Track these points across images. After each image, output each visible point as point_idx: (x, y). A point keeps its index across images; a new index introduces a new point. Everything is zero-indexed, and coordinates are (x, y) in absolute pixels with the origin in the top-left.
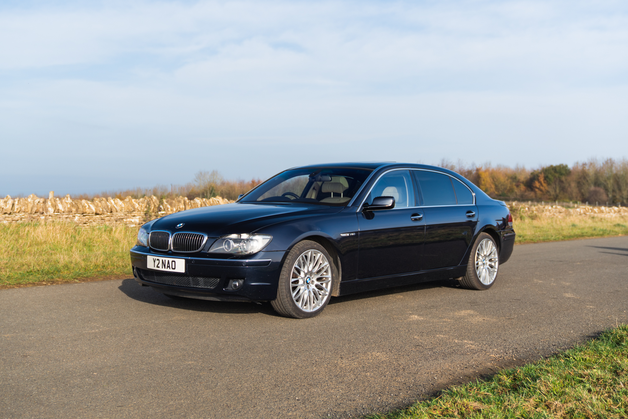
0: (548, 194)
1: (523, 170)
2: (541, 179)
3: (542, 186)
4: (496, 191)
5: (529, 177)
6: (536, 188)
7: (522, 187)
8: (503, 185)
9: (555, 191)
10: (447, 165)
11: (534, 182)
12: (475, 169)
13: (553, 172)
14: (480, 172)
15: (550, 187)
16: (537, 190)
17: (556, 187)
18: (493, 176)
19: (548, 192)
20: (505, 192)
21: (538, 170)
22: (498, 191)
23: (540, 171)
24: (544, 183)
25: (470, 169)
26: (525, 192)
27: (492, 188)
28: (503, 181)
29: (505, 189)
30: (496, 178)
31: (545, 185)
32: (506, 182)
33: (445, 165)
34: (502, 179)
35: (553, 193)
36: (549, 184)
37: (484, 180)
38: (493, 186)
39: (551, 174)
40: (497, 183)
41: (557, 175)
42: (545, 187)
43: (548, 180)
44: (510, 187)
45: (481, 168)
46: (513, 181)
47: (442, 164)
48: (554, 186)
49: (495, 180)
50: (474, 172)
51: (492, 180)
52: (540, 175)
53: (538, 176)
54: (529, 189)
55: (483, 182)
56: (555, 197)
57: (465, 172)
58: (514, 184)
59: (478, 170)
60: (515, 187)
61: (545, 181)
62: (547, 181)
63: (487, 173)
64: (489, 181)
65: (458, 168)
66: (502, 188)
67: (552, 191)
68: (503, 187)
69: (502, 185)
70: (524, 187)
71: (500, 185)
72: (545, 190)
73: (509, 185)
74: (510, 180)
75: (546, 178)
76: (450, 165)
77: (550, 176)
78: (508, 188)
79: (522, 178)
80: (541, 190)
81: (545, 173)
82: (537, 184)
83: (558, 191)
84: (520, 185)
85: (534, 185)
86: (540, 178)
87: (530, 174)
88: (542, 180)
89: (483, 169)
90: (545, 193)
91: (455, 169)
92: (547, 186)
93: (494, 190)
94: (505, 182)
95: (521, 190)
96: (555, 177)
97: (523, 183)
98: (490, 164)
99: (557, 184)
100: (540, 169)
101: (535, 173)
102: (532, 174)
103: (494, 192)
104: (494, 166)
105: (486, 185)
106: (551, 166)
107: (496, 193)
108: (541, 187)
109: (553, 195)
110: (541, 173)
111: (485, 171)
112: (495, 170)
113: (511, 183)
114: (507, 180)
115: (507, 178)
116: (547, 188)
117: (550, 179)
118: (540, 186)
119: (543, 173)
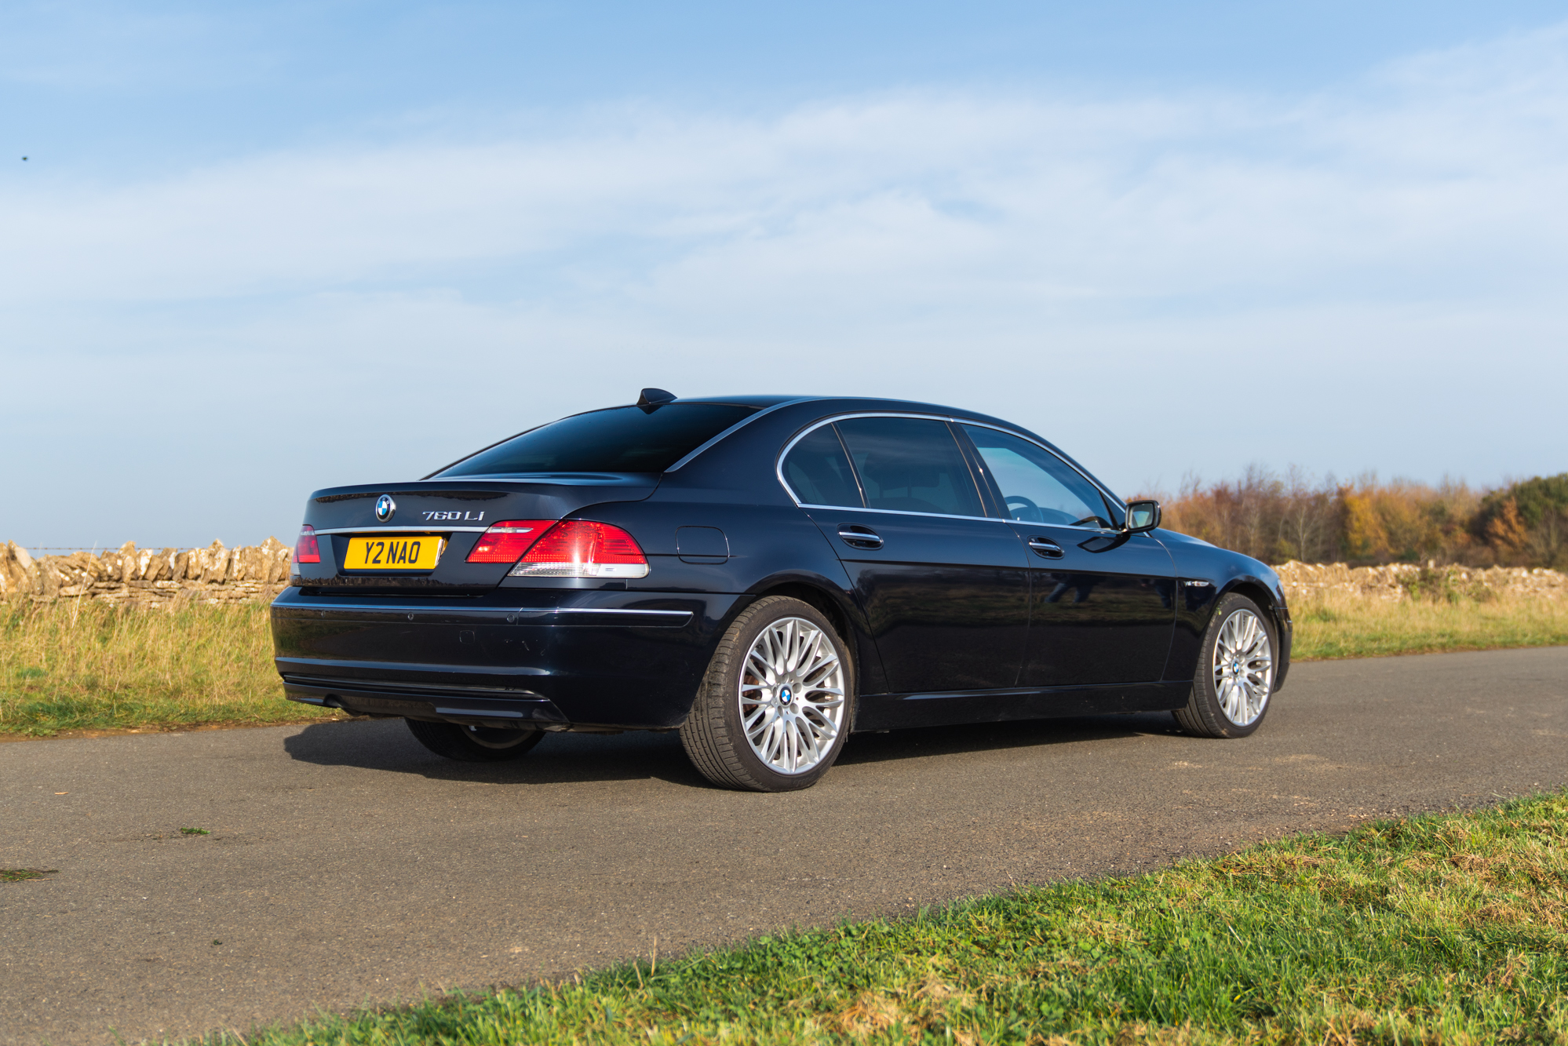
0: (1529, 551)
1: (1462, 490)
2: (1509, 512)
3: (1514, 532)
4: (1391, 545)
5: (1477, 510)
6: (1497, 535)
7: (1461, 536)
8: (1410, 531)
9: (1548, 544)
10: (1261, 482)
11: (1492, 521)
12: (1335, 489)
13: (1539, 494)
14: (1349, 498)
15: (1533, 532)
16: (1499, 542)
17: (1549, 535)
18: (1383, 507)
19: (1528, 546)
20: (1415, 549)
21: (1501, 490)
22: (1397, 548)
23: (1505, 493)
24: (1519, 523)
25: (1322, 490)
26: (1468, 547)
27: (1380, 538)
28: (1409, 520)
29: (1417, 540)
30: (1389, 514)
31: (1519, 528)
32: (1418, 523)
33: (1255, 481)
34: (1407, 515)
35: (1540, 549)
36: (1530, 527)
37: (1358, 519)
38: (1383, 534)
39: (1535, 499)
40: (1393, 526)
41: (1551, 502)
42: (1520, 533)
43: (1528, 516)
44: (1427, 536)
45: (1352, 487)
46: (1436, 521)
47: (1249, 479)
48: (1545, 531)
49: (1388, 518)
50: (1334, 498)
51: (1379, 518)
52: (1507, 503)
53: (1501, 506)
54: (1480, 541)
55: (1356, 525)
56: (1548, 559)
57: (1308, 500)
58: (1438, 526)
59: (1341, 493)
60: (1441, 536)
61: (1521, 519)
62: (1526, 519)
63: (1367, 500)
64: (1373, 521)
65: (1290, 488)
66: (1405, 539)
67: (1540, 545)
68: (1408, 536)
69: (1405, 531)
70: (1465, 536)
71: (1400, 532)
72: (1521, 541)
73: (1425, 531)
74: (1427, 518)
75: (1522, 511)
76: (1268, 482)
77: (1532, 505)
78: (1423, 538)
79: (1461, 511)
80: (1510, 543)
81: (1518, 498)
82: (1499, 527)
83: (1554, 545)
84: (1455, 530)
85: (1491, 530)
86: (1505, 511)
87: (1479, 501)
88: (1511, 515)
89: (1357, 489)
90: (1520, 550)
91: (1283, 490)
92: (1526, 531)
93: (1387, 545)
94: (1413, 522)
95: (1456, 543)
96: (1546, 507)
97: (1462, 524)
98: (1374, 477)
99: (1552, 525)
100: (1507, 487)
101: (1494, 499)
102: (1485, 500)
103: (1387, 550)
104: (1384, 480)
105: (1364, 532)
106: (1536, 479)
107: (1392, 551)
108: (1510, 535)
109: (1543, 555)
110: (1508, 498)
111: (1362, 497)
112: (1387, 491)
113: (1429, 525)
114: (1421, 517)
115: (1418, 512)
116: (1525, 537)
117: (1533, 514)
118: (1506, 532)
119: (1513, 498)
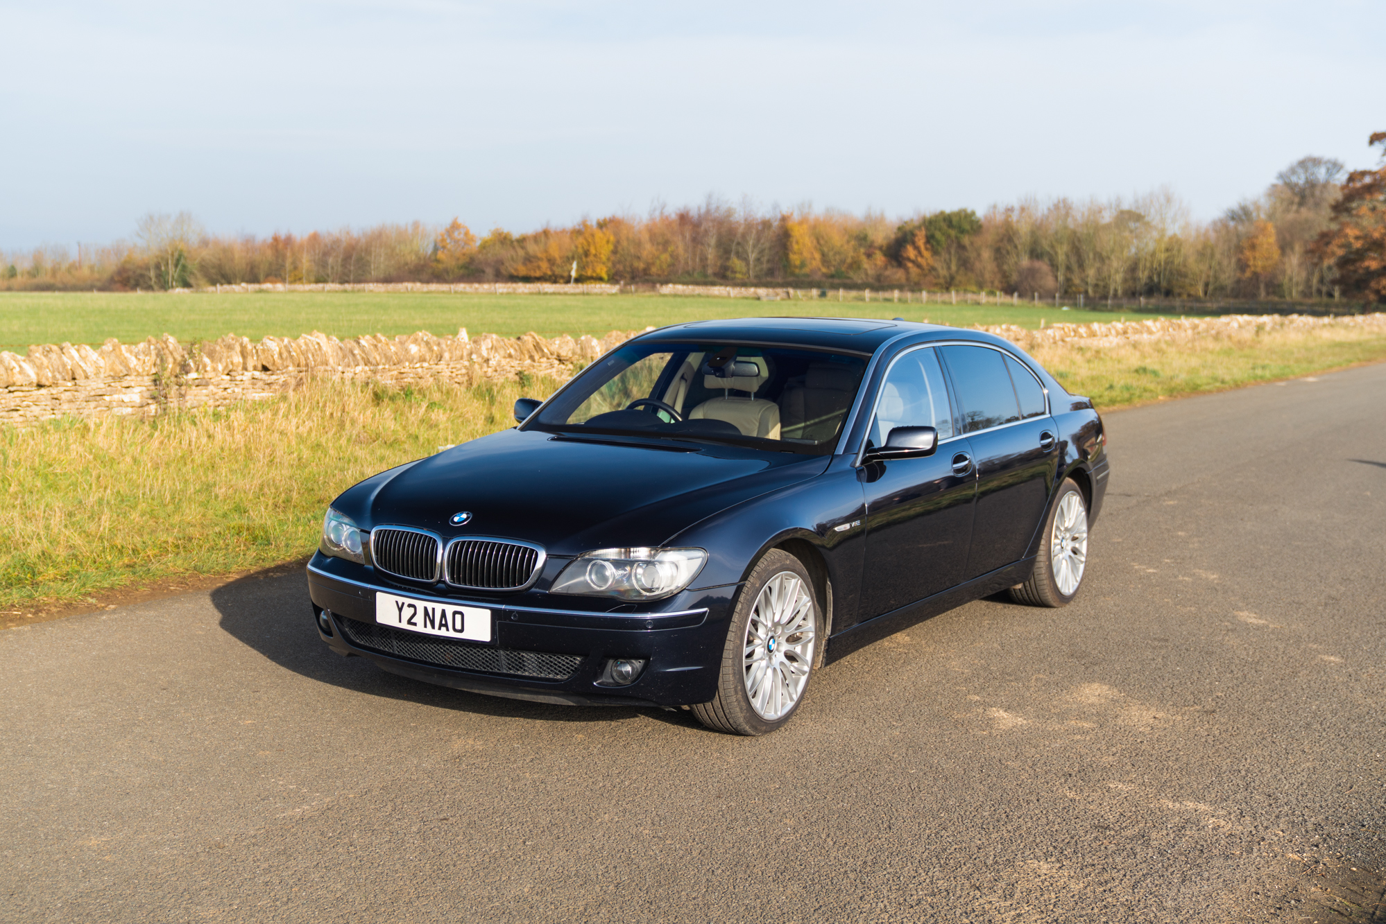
0: (934, 273)
1: (882, 219)
2: (919, 240)
3: (922, 256)
4: (823, 265)
5: (893, 236)
6: (909, 259)
7: (880, 258)
8: (838, 253)
9: (949, 268)
10: (718, 208)
11: (905, 247)
12: (779, 216)
13: (944, 225)
14: (790, 224)
15: (937, 258)
16: (910, 265)
17: (950, 260)
18: (819, 235)
19: (933, 269)
20: (843, 269)
21: (912, 220)
22: (828, 267)
23: (916, 223)
24: (927, 249)
25: (768, 216)
26: (886, 268)
27: (815, 259)
28: (838, 244)
29: (843, 262)
30: (823, 238)
31: (927, 254)
32: (846, 247)
33: (713, 207)
34: (837, 240)
35: (943, 272)
36: (935, 253)
37: (797, 243)
38: (817, 256)
39: (940, 230)
40: (825, 249)
41: (953, 233)
42: (927, 258)
43: (934, 243)
44: (852, 258)
45: (792, 214)
46: (860, 245)
47: (708, 205)
48: (947, 256)
49: (822, 242)
50: (776, 224)
51: (815, 242)
52: (917, 232)
53: (913, 235)
54: (895, 263)
55: (795, 247)
56: (948, 280)
57: (758, 224)
58: (862, 250)
59: (784, 219)
60: (864, 258)
61: (928, 246)
62: (933, 246)
63: (805, 226)
64: (809, 244)
65: (742, 214)
66: (835, 260)
67: (942, 268)
68: (837, 257)
69: (835, 254)
70: (883, 258)
71: (831, 254)
72: (928, 264)
73: (851, 254)
74: (853, 243)
75: (930, 239)
76: (724, 208)
77: (938, 235)
78: (849, 260)
79: (880, 237)
80: (919, 266)
81: (927, 229)
82: (911, 252)
83: (954, 268)
84: (875, 254)
85: (905, 255)
86: (916, 239)
87: (895, 230)
88: (921, 242)
89: (796, 217)
90: (927, 272)
91: (736, 215)
92: (932, 256)
93: (820, 265)
94: (842, 246)
95: (876, 265)
96: (949, 236)
97: (880, 248)
98: (810, 206)
99: (953, 251)
100: (915, 218)
101: (908, 228)
102: (899, 229)
103: (820, 269)
104: (818, 210)
105: (801, 254)
106: (942, 213)
107: (824, 270)
108: (919, 259)
109: (945, 277)
110: (919, 228)
111: (801, 223)
112: (822, 219)
113: (855, 250)
114: (848, 242)
115: (846, 238)
116: (931, 261)
117: (938, 242)
118: (916, 256)
119: (923, 228)
